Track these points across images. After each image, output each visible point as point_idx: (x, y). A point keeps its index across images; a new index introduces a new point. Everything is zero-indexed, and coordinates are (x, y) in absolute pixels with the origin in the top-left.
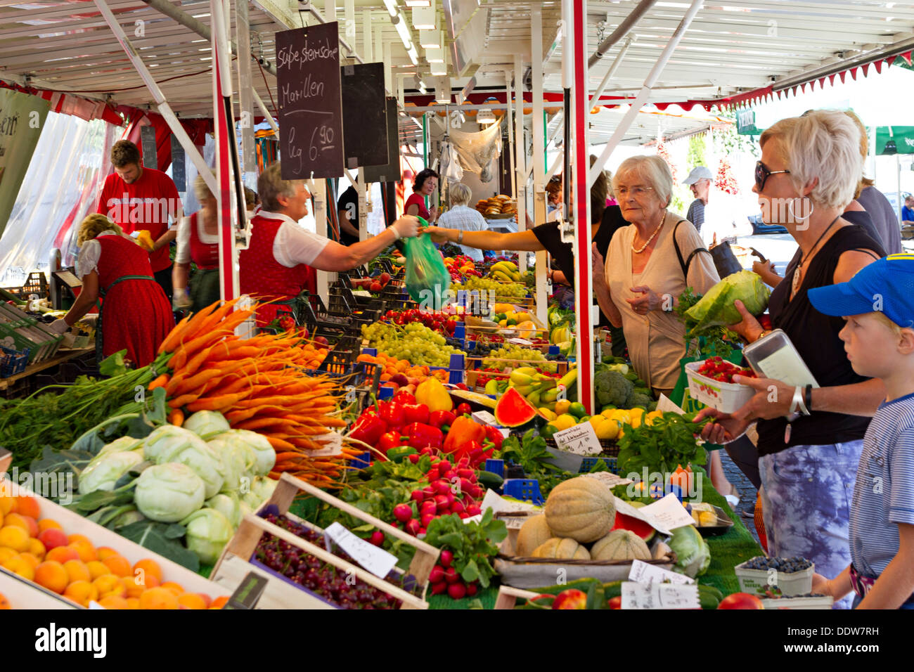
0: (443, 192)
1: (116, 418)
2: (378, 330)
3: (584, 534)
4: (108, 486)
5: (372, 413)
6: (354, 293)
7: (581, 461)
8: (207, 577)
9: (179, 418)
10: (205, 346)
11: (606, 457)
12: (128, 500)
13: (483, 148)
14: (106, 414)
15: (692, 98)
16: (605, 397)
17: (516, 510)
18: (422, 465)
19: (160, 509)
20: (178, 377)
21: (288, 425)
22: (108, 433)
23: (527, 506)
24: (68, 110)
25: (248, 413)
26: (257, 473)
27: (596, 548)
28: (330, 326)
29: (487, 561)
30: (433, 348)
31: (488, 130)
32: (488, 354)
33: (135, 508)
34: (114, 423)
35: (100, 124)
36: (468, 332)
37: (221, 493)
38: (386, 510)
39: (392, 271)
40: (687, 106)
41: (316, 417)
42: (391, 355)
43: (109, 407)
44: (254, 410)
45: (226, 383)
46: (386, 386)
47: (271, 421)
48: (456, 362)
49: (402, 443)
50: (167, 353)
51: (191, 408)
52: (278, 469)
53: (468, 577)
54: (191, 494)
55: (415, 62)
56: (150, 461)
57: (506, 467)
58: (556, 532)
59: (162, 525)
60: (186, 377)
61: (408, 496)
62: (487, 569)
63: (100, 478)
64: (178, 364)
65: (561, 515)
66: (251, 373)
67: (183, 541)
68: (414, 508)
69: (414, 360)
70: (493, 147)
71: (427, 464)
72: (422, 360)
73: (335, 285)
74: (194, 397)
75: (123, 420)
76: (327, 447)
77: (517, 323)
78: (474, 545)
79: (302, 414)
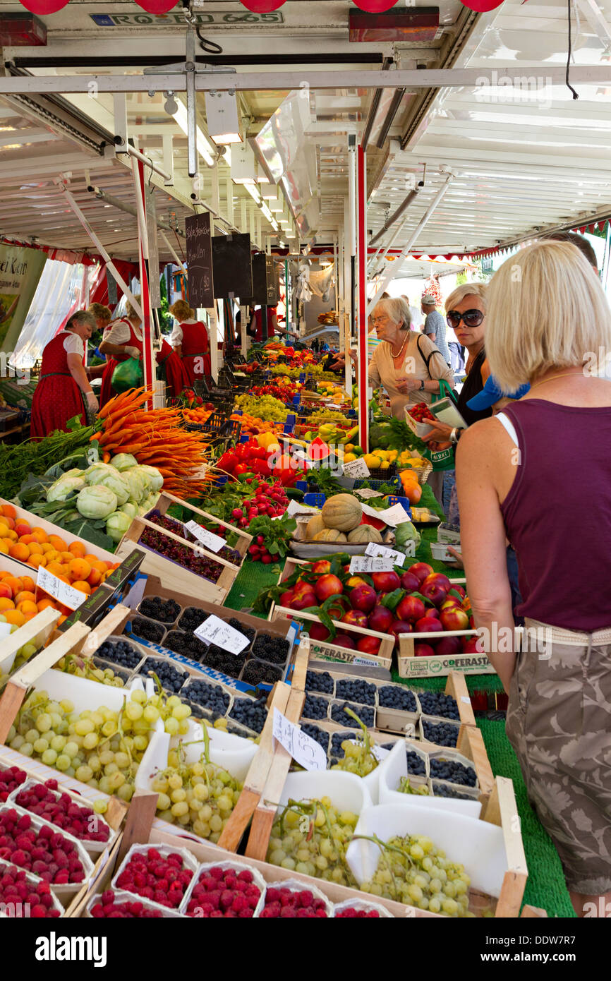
0: (300, 308)
1: (71, 457)
2: (245, 399)
3: (343, 526)
4: (62, 498)
5: (231, 453)
6: (234, 374)
7: (354, 482)
8: (113, 552)
9: (107, 458)
10: (124, 415)
11: (371, 480)
12: (72, 506)
13: (323, 281)
14: (66, 454)
15: (451, 252)
16: (375, 442)
17: (308, 512)
18: (254, 486)
19: (91, 512)
20: (107, 433)
21: (172, 461)
22: (66, 466)
23: (315, 510)
24: (59, 258)
25: (149, 455)
26: (151, 490)
27: (351, 535)
28: (218, 395)
29: (284, 542)
30: (277, 411)
31: (326, 270)
32: (311, 415)
33: (77, 511)
34: (70, 460)
35: (80, 268)
36: (302, 399)
37: (128, 502)
38: (228, 512)
39: (262, 360)
40: (448, 257)
41: (190, 457)
42: (252, 415)
43: (67, 451)
44: (152, 453)
45: (135, 437)
46: (245, 435)
47: (163, 459)
48: (291, 420)
49: (248, 470)
50: (102, 419)
51: (115, 451)
52: (165, 486)
53: (272, 551)
54: (109, 503)
55: (276, 229)
56: (88, 483)
57: (308, 485)
58: (328, 526)
59: (92, 521)
60: (111, 434)
61: (241, 503)
62: (284, 547)
63: (58, 493)
64: (107, 426)
65: (330, 516)
66: (151, 431)
67: (104, 530)
68: (244, 511)
69: (265, 418)
70: (329, 280)
71: (257, 485)
72: (270, 418)
73: (222, 369)
74: (116, 445)
75: (75, 458)
76: (196, 474)
77: (333, 394)
78: (277, 533)
79: (182, 455)
